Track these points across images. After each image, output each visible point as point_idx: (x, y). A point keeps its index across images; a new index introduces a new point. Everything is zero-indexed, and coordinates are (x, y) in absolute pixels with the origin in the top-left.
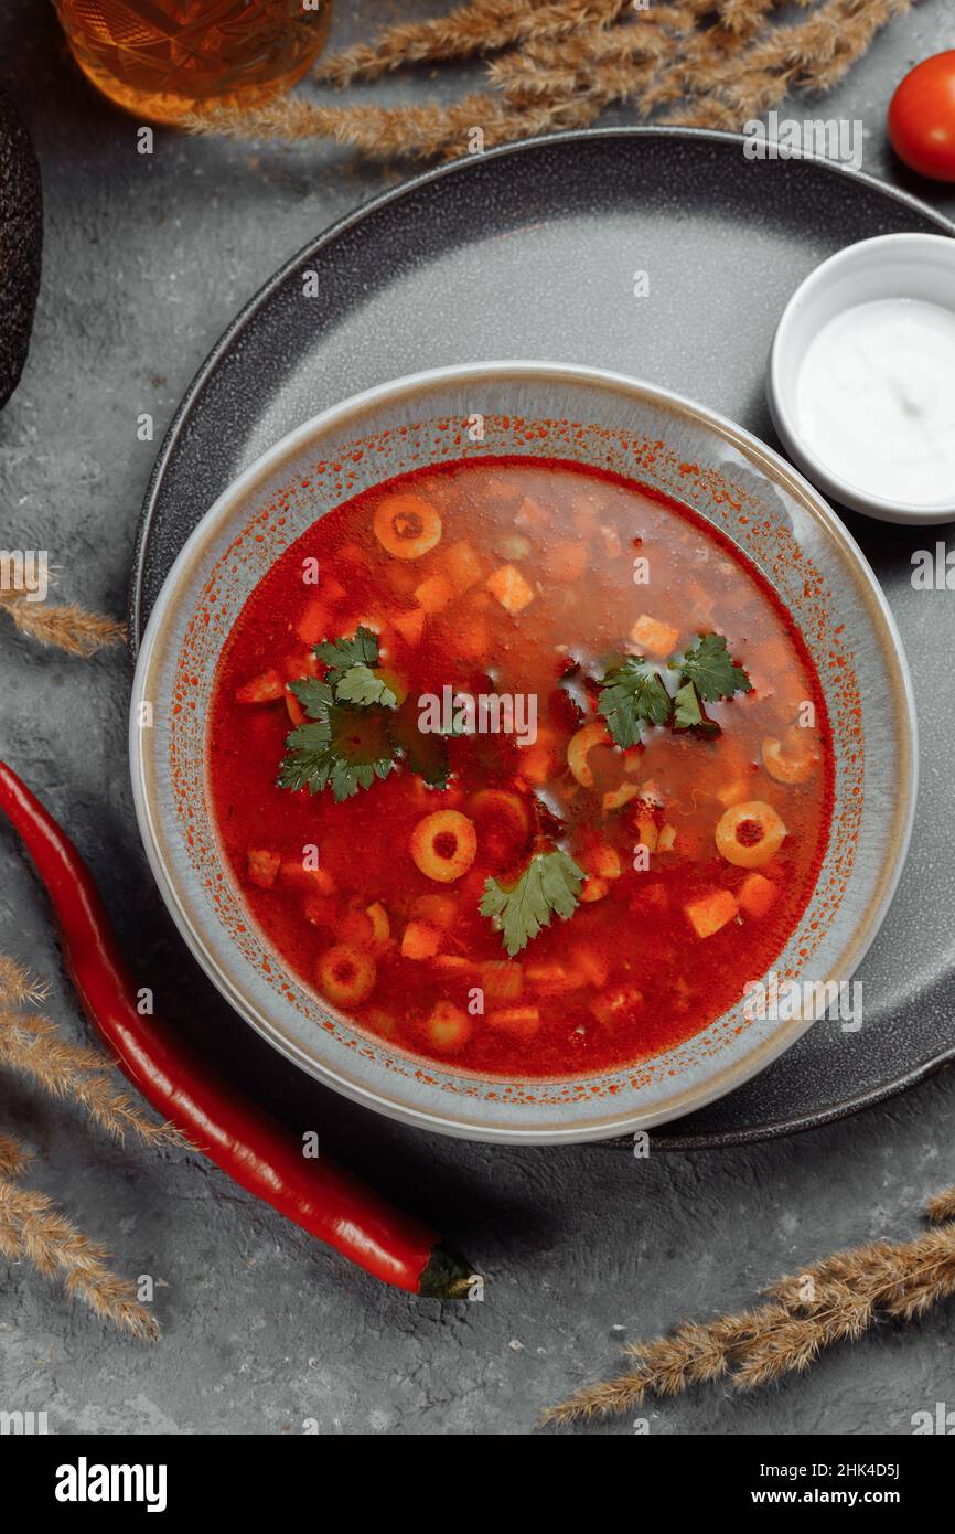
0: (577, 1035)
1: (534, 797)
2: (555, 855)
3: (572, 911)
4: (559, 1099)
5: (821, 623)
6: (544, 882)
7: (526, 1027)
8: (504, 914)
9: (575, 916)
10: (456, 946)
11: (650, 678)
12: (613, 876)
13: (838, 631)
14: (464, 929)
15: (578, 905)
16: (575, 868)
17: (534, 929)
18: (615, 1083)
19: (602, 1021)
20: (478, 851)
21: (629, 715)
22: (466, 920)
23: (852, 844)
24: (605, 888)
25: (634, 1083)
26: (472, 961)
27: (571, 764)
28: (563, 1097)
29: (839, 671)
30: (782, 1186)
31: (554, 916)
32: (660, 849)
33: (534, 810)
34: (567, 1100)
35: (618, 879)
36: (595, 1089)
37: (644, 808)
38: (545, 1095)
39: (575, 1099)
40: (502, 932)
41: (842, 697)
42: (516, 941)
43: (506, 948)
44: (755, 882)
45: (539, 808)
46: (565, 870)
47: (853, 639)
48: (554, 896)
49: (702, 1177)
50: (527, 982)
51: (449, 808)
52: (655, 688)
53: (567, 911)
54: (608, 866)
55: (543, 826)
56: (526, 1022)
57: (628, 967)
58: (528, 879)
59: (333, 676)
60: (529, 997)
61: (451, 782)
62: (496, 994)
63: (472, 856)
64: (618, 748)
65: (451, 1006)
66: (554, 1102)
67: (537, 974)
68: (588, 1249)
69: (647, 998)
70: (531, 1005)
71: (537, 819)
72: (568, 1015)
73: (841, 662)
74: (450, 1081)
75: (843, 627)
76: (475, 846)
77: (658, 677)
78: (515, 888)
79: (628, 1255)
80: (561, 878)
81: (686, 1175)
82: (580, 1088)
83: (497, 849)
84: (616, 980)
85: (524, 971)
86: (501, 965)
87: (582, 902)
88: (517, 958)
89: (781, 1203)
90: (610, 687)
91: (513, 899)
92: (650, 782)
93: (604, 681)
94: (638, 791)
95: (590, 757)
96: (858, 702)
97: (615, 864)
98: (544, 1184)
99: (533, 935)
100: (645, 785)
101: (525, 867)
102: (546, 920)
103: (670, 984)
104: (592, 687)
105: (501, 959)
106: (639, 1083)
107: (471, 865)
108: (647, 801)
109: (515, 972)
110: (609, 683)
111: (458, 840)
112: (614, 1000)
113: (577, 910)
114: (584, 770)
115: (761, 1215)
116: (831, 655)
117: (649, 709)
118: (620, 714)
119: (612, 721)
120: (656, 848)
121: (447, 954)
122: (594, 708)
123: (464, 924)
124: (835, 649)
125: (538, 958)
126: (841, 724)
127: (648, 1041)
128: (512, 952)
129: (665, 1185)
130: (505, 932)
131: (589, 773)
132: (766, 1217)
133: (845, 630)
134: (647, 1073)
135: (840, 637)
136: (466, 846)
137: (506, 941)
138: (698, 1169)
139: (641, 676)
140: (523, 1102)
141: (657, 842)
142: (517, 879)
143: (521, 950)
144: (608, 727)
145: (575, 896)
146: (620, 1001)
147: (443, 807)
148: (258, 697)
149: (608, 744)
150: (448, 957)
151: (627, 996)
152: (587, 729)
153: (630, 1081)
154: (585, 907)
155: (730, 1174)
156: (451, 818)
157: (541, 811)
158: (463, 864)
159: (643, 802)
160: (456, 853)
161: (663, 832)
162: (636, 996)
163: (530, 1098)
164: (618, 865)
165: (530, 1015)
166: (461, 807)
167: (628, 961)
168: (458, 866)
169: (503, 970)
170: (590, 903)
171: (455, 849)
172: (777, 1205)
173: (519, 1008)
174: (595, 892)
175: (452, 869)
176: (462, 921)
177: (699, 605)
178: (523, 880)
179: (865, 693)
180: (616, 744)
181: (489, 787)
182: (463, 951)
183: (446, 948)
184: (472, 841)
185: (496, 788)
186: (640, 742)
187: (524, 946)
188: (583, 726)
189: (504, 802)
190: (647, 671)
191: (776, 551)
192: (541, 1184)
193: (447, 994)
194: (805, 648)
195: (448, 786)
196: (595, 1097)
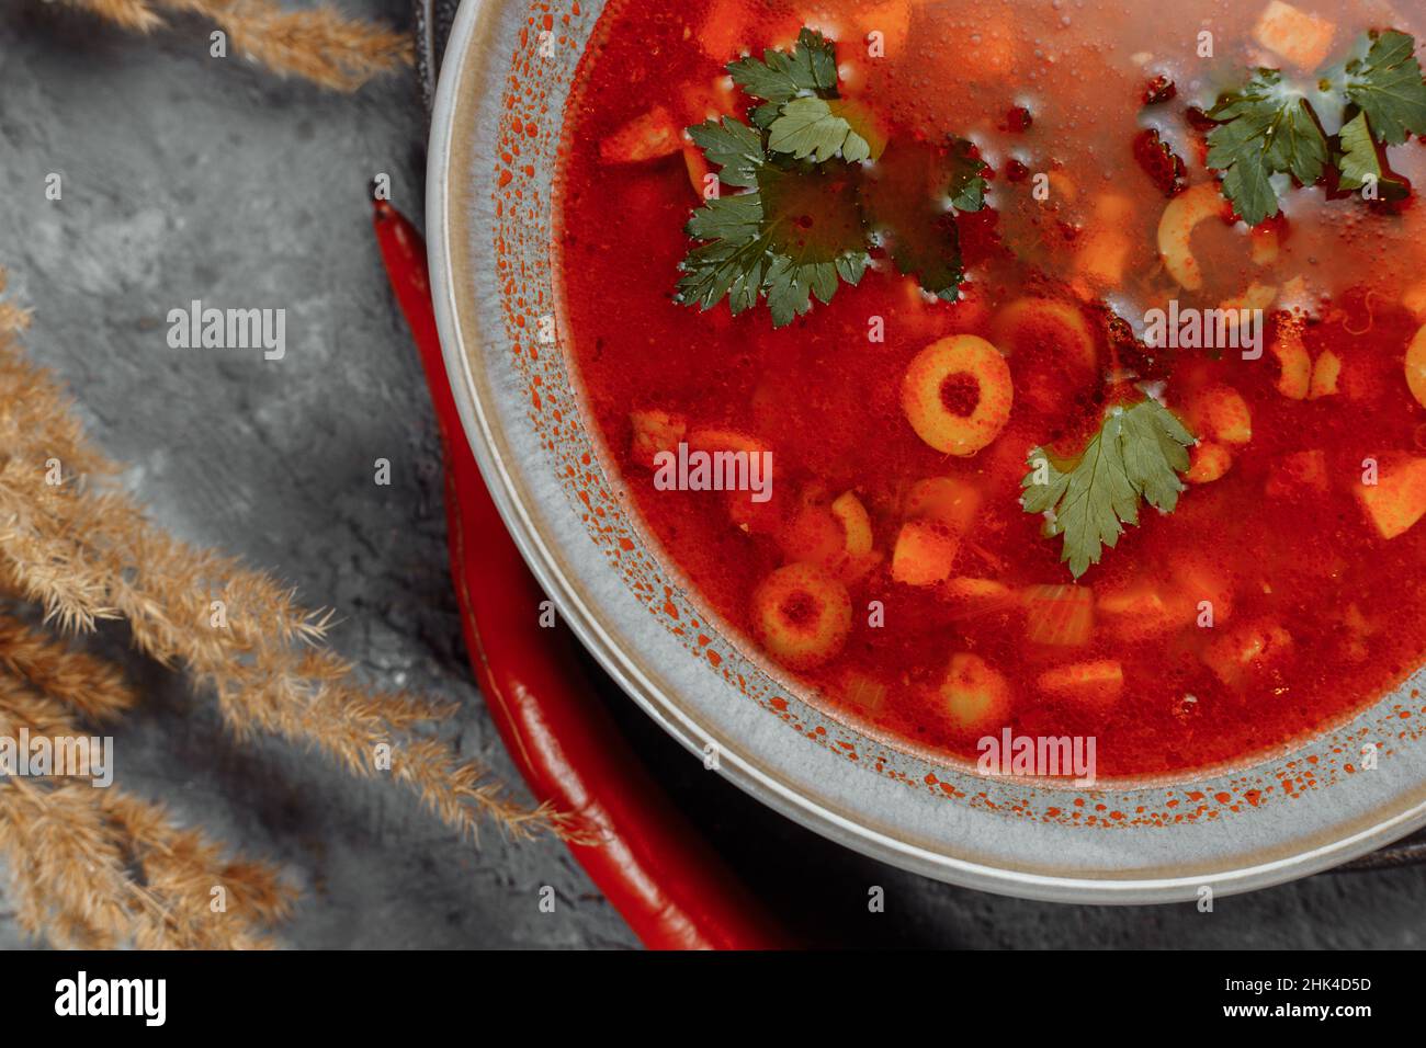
0: (1187, 705)
1: (1106, 310)
2: (1143, 406)
3: (1174, 500)
4: (1165, 816)
6: (1126, 450)
7: (1102, 694)
8: (1064, 508)
9: (1178, 508)
10: (983, 564)
11: (1295, 107)
12: (1239, 439)
14: (997, 535)
15: (1183, 488)
16: (1177, 428)
17: (1112, 532)
18: (1254, 786)
19: (1226, 681)
20: (1014, 402)
21: (1259, 168)
22: (999, 518)
24: (1227, 459)
25: (1287, 785)
26: (1010, 587)
27: (1164, 253)
28: (1172, 813)
31: (1145, 508)
32: (1315, 394)
33: (1106, 332)
34: (1179, 818)
35: (1248, 445)
36: (1222, 798)
37: (1288, 323)
38: (1140, 810)
39: (1190, 816)
40: (1060, 537)
42: (1082, 552)
43: (1067, 564)
45: (1115, 329)
46: (1161, 431)
48: (1144, 476)
50: (1100, 619)
51: (965, 331)
53: (1165, 501)
54: (1232, 423)
55: (1121, 357)
56: (1103, 685)
57: (1267, 590)
58: (1100, 449)
59: (763, 114)
61: (967, 287)
62: (1052, 641)
63: (1006, 410)
64: (1243, 226)
65: (979, 663)
66: (1159, 823)
67: (1120, 604)
69: (1300, 640)
70: (1110, 657)
71: (1112, 346)
72: (1171, 673)
74: (984, 791)
76: (1010, 394)
77: (1306, 104)
78: (1079, 463)
80: (1155, 443)
82: (1196, 796)
83: (1044, 396)
84: (1244, 611)
85: (1096, 600)
86: (1060, 591)
87: (1191, 484)
88: (1085, 581)
90: (1225, 122)
91: (1076, 482)
92: (1297, 280)
93: (1215, 110)
94: (1278, 295)
95: (1195, 241)
97: (1243, 419)
99: (1112, 542)
100: (1289, 285)
101: (1094, 428)
102: (1131, 516)
103: (1337, 616)
104: (1196, 121)
105: (1058, 583)
106: (1296, 786)
107: (1005, 428)
108: (1293, 313)
109: (1083, 603)
110: (1224, 115)
111: (981, 385)
112: (1246, 647)
113: (1183, 497)
114: (1189, 264)
117: (1290, 158)
118: (1245, 169)
119: (1231, 179)
120: (1310, 391)
121: (968, 576)
122: (1203, 160)
123: (996, 526)
125: (1120, 579)
127: (1304, 712)
128: (1078, 570)
130: (1066, 539)
131: (1195, 268)
134: (1307, 767)
136: (995, 395)
137: (1065, 555)
139: (1277, 102)
140: (1106, 825)
141: (1310, 381)
142: (1081, 447)
143: (1092, 567)
144: (1224, 190)
145: (1179, 474)
146: (1253, 649)
147: (954, 330)
148: (637, 154)
149: (1228, 219)
150: (971, 581)
151: (1268, 638)
152: (1191, 194)
153: (1279, 781)
154: (1194, 492)
156: (969, 348)
157: (1118, 333)
158: (990, 424)
159: (1286, 315)
160: (979, 407)
161: (1320, 364)
162: (1282, 638)
163: (1116, 815)
164: (1248, 419)
165: (1107, 674)
166: (984, 329)
167: (1268, 580)
168: (983, 430)
169: (1062, 602)
170: (1204, 485)
171: (976, 401)
173: (1090, 663)
174: (1211, 466)
175: (972, 433)
176: (992, 520)
178: (1092, 450)
180: (1239, 218)
182: (996, 571)
183: (965, 565)
184: (1003, 386)
185: (1041, 296)
186: (1280, 213)
187: (1096, 560)
188: (1184, 188)
189: (1055, 319)
190: (1286, 95)
193: (971, 642)
195: (961, 295)
196: (1225, 811)
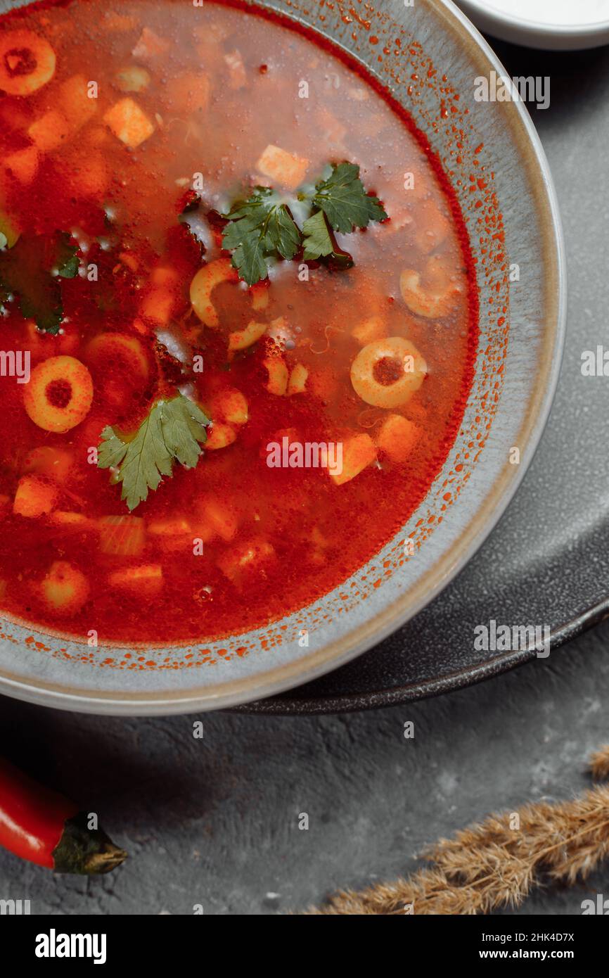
0: (203, 593)
1: (154, 338)
2: (177, 400)
3: (196, 460)
4: (182, 663)
5: (459, 146)
6: (167, 430)
7: (147, 586)
8: (124, 465)
9: (199, 465)
10: (70, 501)
11: (278, 211)
12: (240, 421)
13: (477, 151)
14: (80, 483)
15: (202, 453)
16: (199, 414)
17: (155, 481)
18: (244, 645)
19: (231, 578)
20: (94, 398)
21: (256, 251)
22: (81, 472)
23: (498, 378)
24: (232, 435)
25: (264, 644)
26: (88, 517)
27: (193, 303)
28: (186, 662)
29: (480, 195)
30: (439, 744)
31: (177, 466)
32: (291, 392)
33: (154, 353)
34: (190, 664)
35: (246, 425)
36: (222, 652)
37: (273, 347)
38: (167, 660)
39: (198, 663)
40: (120, 483)
41: (484, 223)
42: (135, 493)
43: (125, 502)
44: (395, 423)
45: (159, 350)
46: (188, 415)
47: (493, 158)
48: (177, 445)
49: (356, 738)
50: (150, 538)
51: (63, 353)
52: (282, 220)
53: (190, 459)
54: (236, 410)
55: (164, 369)
56: (148, 580)
57: (257, 518)
58: (148, 427)
60: (152, 553)
61: (65, 326)
62: (116, 552)
63: (88, 403)
64: (244, 285)
65: (67, 566)
66: (176, 668)
67: (160, 528)
68: (239, 815)
69: (280, 551)
70: (152, 562)
71: (158, 362)
72: (193, 572)
73: (481, 185)
74: (65, 647)
75: (482, 145)
76: (91, 393)
77: (286, 209)
78: (134, 438)
79: (280, 821)
80: (184, 424)
81: (339, 736)
82: (206, 651)
83: (116, 396)
84: (246, 533)
85: (146, 526)
86: (121, 520)
87: (206, 451)
88: (138, 512)
89: (439, 763)
90: (235, 220)
91: (132, 448)
92: (280, 320)
93: (229, 214)
94: (267, 329)
95: (214, 296)
96: (501, 225)
97: (242, 408)
98: (192, 750)
99: (154, 488)
100: (274, 323)
101: (145, 414)
102: (168, 471)
103: (304, 535)
104: (216, 222)
105: (120, 514)
106: (270, 643)
107: (87, 414)
108: (276, 339)
109: (136, 527)
110: (235, 216)
111: (72, 387)
112: (243, 555)
113: (202, 460)
114: (208, 309)
115: (418, 775)
116: (472, 179)
117: (277, 243)
118: (247, 248)
119: (238, 256)
120: (287, 390)
121: (62, 510)
122: (218, 243)
123: (80, 477)
124: (475, 171)
125: (160, 511)
126: (483, 252)
127: (281, 598)
128: (132, 505)
129: (317, 747)
130: (124, 485)
131: (214, 312)
132: (423, 777)
133: (485, 148)
134: (279, 632)
135: (480, 157)
136: (82, 394)
137: (124, 495)
138: (352, 729)
139: (268, 207)
140: (141, 668)
141: (288, 384)
142: (136, 426)
143: (142, 503)
144: (233, 262)
145: (200, 444)
146: (249, 556)
147: (59, 353)
149: (234, 282)
150: (63, 513)
151: (257, 549)
152: (211, 266)
153: (260, 641)
154: (209, 456)
155: (384, 733)
156: (66, 365)
157: (162, 353)
158: (77, 412)
159: (272, 341)
160: (71, 402)
161: (294, 373)
162: (267, 549)
163: (151, 663)
164: (246, 407)
165: (152, 573)
166: (78, 353)
167: (257, 511)
168: (73, 416)
169: (123, 526)
170: (216, 451)
171: (69, 397)
172: (435, 765)
173: (140, 566)
174: (221, 438)
175: (67, 418)
176: (77, 474)
177: (329, 133)
178: (143, 429)
179: (507, 214)
180: (242, 279)
181: (108, 330)
182: (79, 506)
183: (62, 504)
184: (87, 388)
185: (114, 331)
186: (267, 278)
187: (145, 498)
188: (205, 264)
189: (122, 345)
190: (272, 203)
191: (410, 70)
192: (189, 751)
193: (61, 552)
194: (444, 175)
195: (61, 331)
196: (222, 661)
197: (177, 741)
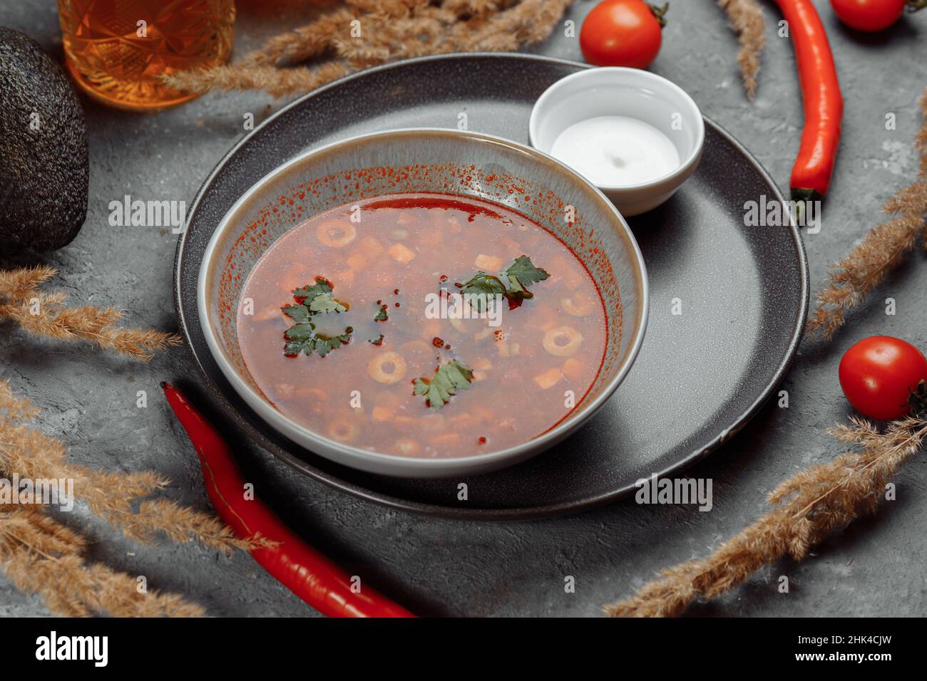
5: (581, 237)
7: (453, 441)
12: (488, 369)
13: (591, 235)
24: (485, 375)
27: (452, 324)
29: (596, 256)
30: (629, 564)
32: (512, 355)
35: (491, 370)
41: (601, 269)
42: (437, 403)
46: (460, 368)
47: (600, 234)
49: (578, 566)
52: (493, 282)
54: (485, 365)
56: (451, 439)
62: (431, 431)
63: (404, 370)
67: (453, 419)
68: (516, 610)
73: (596, 251)
75: (593, 231)
76: (406, 368)
77: (494, 278)
79: (541, 610)
80: (459, 373)
81: (568, 566)
89: (630, 573)
96: (609, 264)
98: (482, 583)
111: (395, 364)
115: (619, 580)
116: (591, 251)
120: (510, 354)
121: (399, 416)
124: (592, 246)
126: (603, 282)
129: (556, 574)
130: (431, 401)
132: (623, 581)
133: (595, 231)
135: (593, 238)
136: (400, 366)
138: (575, 563)
141: (510, 351)
148: (265, 317)
150: (400, 418)
155: (595, 563)
156: (389, 355)
158: (397, 376)
160: (395, 370)
161: (513, 347)
162: (514, 419)
172: (628, 574)
173: (446, 434)
175: (394, 377)
179: (611, 257)
181: (409, 340)
183: (399, 414)
184: (403, 365)
187: (442, 405)
191: (549, 209)
192: (480, 583)
197: (472, 579)
